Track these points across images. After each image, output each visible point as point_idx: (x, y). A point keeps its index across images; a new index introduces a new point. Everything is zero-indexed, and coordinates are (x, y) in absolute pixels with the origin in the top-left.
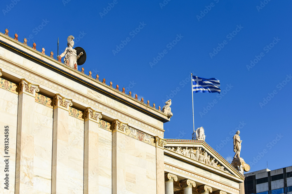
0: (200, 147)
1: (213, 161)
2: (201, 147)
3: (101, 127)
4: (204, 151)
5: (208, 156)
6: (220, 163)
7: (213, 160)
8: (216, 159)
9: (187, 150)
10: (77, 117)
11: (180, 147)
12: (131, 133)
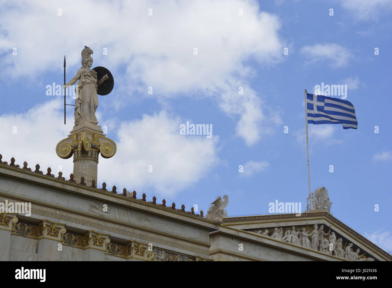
0: (321, 225)
1: (348, 248)
2: (324, 224)
3: (110, 253)
4: (330, 231)
5: (338, 240)
6: (365, 252)
7: (349, 246)
8: (354, 245)
9: (294, 231)
10: (72, 245)
11: (279, 228)
12: (156, 256)
